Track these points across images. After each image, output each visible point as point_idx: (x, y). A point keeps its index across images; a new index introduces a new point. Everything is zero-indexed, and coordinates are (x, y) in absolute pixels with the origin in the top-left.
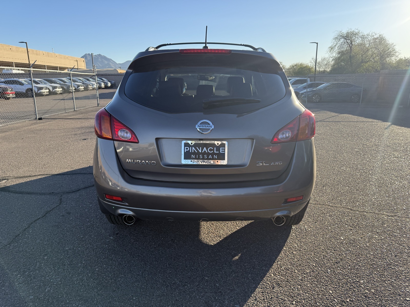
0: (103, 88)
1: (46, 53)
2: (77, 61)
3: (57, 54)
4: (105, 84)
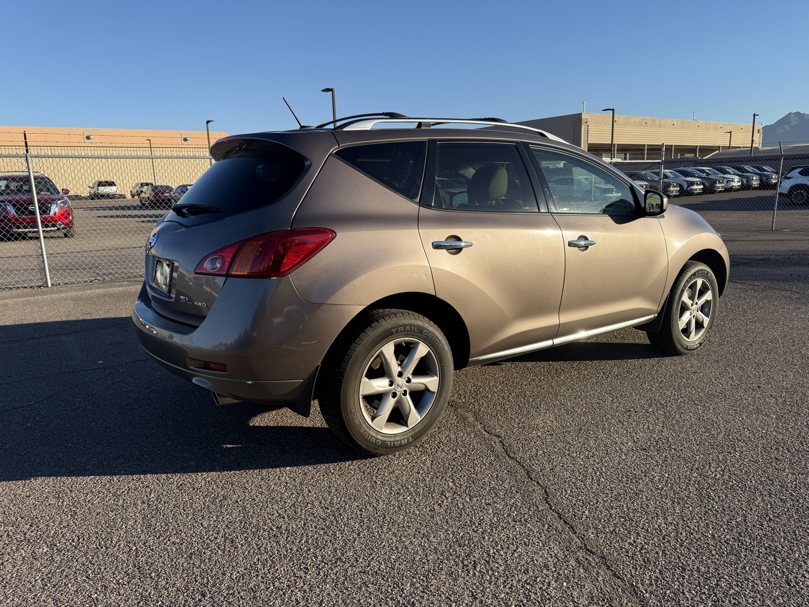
0: (756, 188)
1: (679, 122)
2: (731, 132)
3: (700, 122)
4: (761, 181)
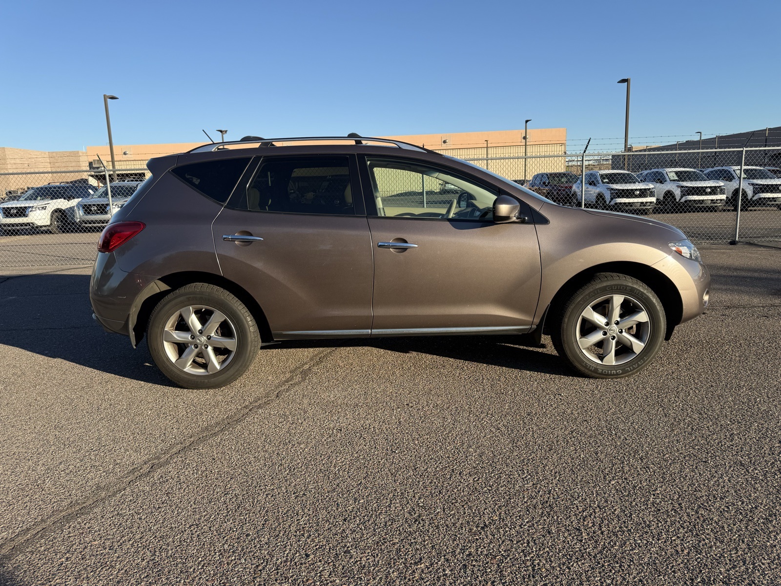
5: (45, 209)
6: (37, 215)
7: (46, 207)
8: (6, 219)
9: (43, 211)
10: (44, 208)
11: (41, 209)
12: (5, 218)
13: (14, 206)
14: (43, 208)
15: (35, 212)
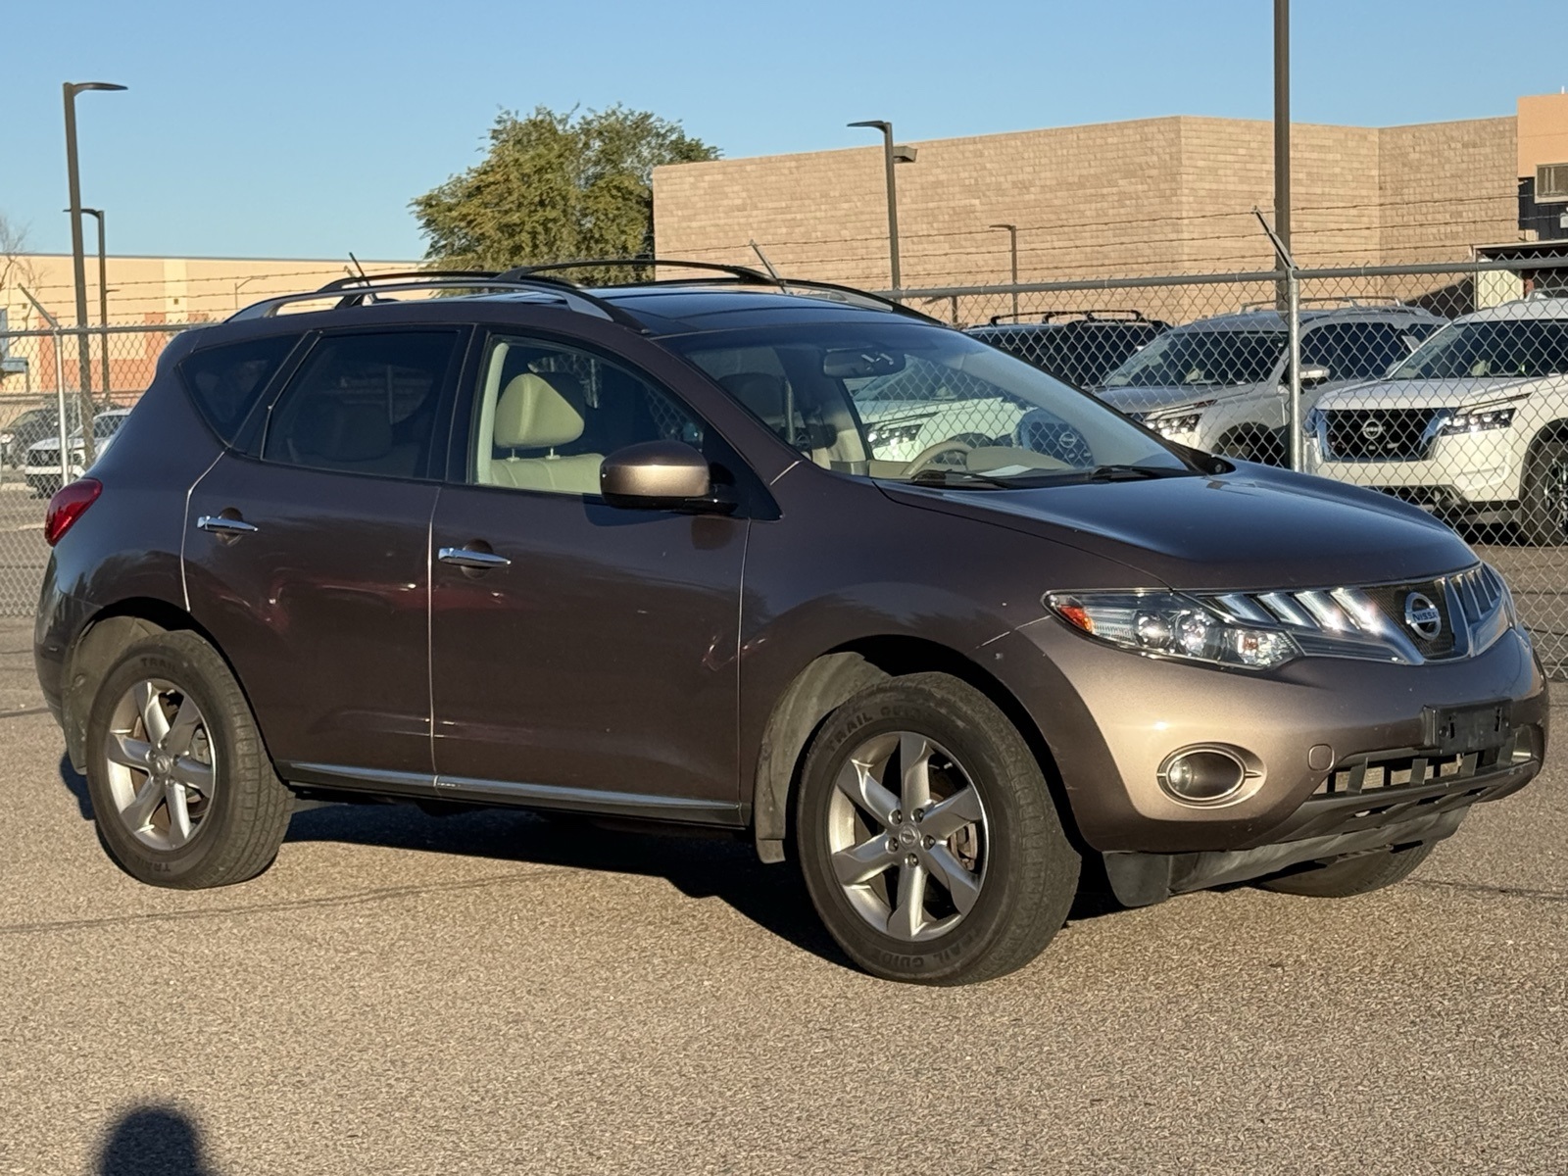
5: (1507, 423)
6: (1470, 448)
7: (1511, 412)
8: (1332, 465)
9: (1496, 433)
10: (1502, 419)
11: (1487, 420)
12: (1333, 458)
13: (1371, 405)
14: (1496, 416)
15: (1461, 438)
